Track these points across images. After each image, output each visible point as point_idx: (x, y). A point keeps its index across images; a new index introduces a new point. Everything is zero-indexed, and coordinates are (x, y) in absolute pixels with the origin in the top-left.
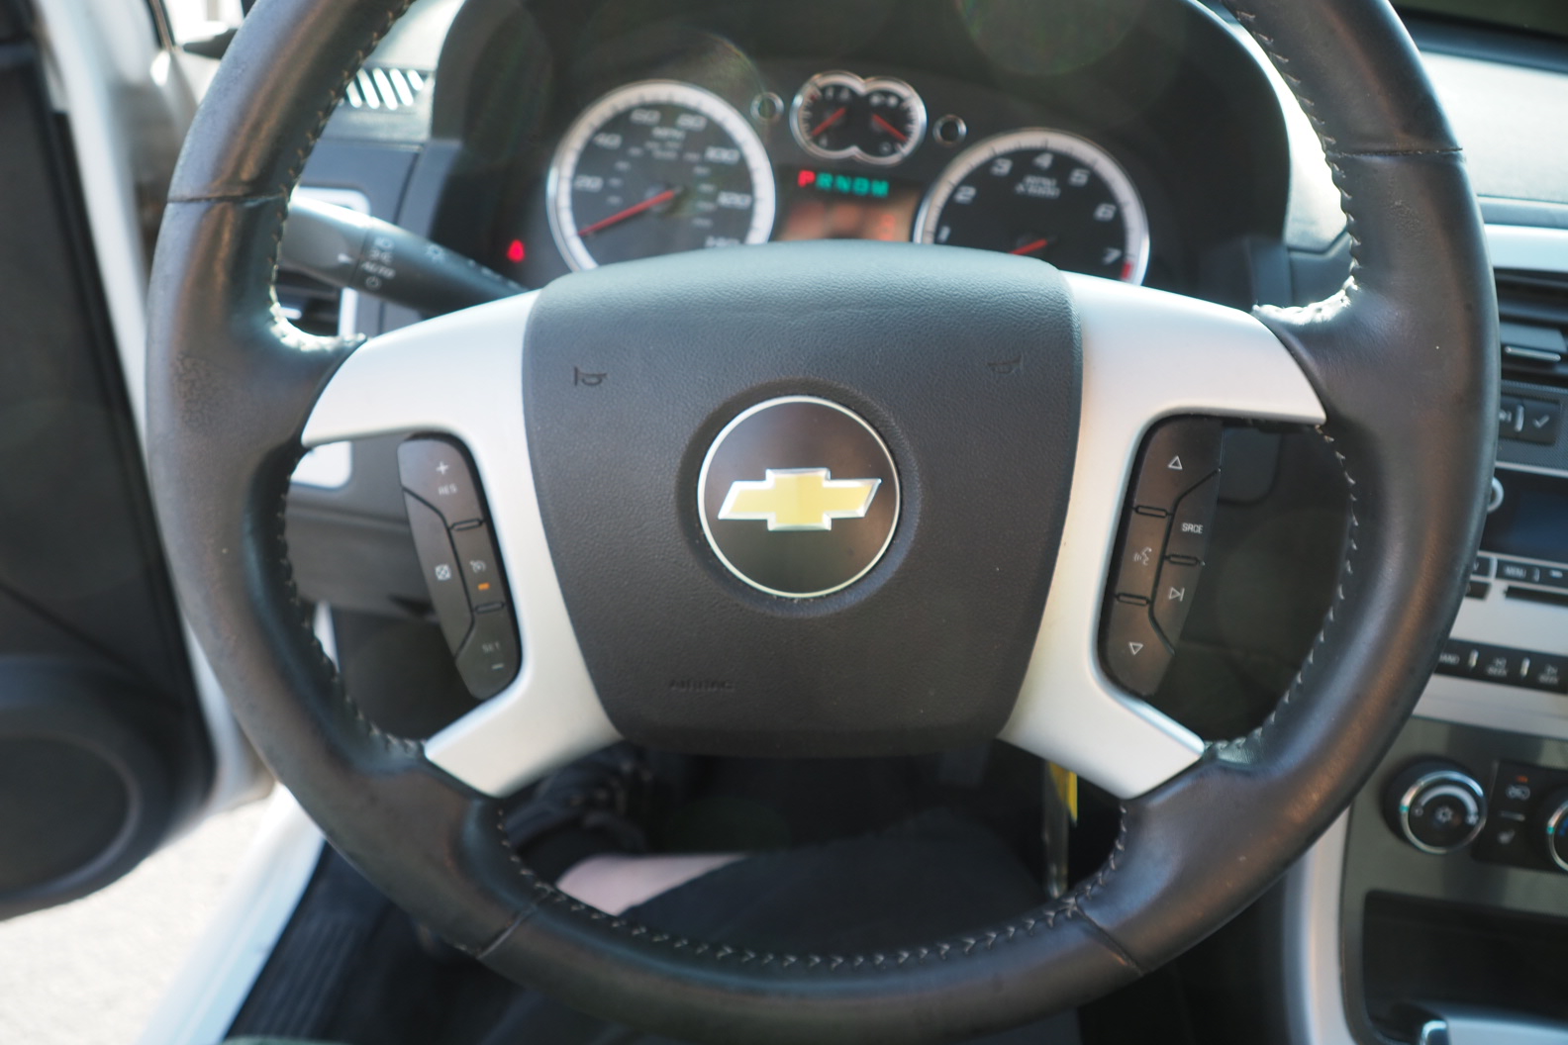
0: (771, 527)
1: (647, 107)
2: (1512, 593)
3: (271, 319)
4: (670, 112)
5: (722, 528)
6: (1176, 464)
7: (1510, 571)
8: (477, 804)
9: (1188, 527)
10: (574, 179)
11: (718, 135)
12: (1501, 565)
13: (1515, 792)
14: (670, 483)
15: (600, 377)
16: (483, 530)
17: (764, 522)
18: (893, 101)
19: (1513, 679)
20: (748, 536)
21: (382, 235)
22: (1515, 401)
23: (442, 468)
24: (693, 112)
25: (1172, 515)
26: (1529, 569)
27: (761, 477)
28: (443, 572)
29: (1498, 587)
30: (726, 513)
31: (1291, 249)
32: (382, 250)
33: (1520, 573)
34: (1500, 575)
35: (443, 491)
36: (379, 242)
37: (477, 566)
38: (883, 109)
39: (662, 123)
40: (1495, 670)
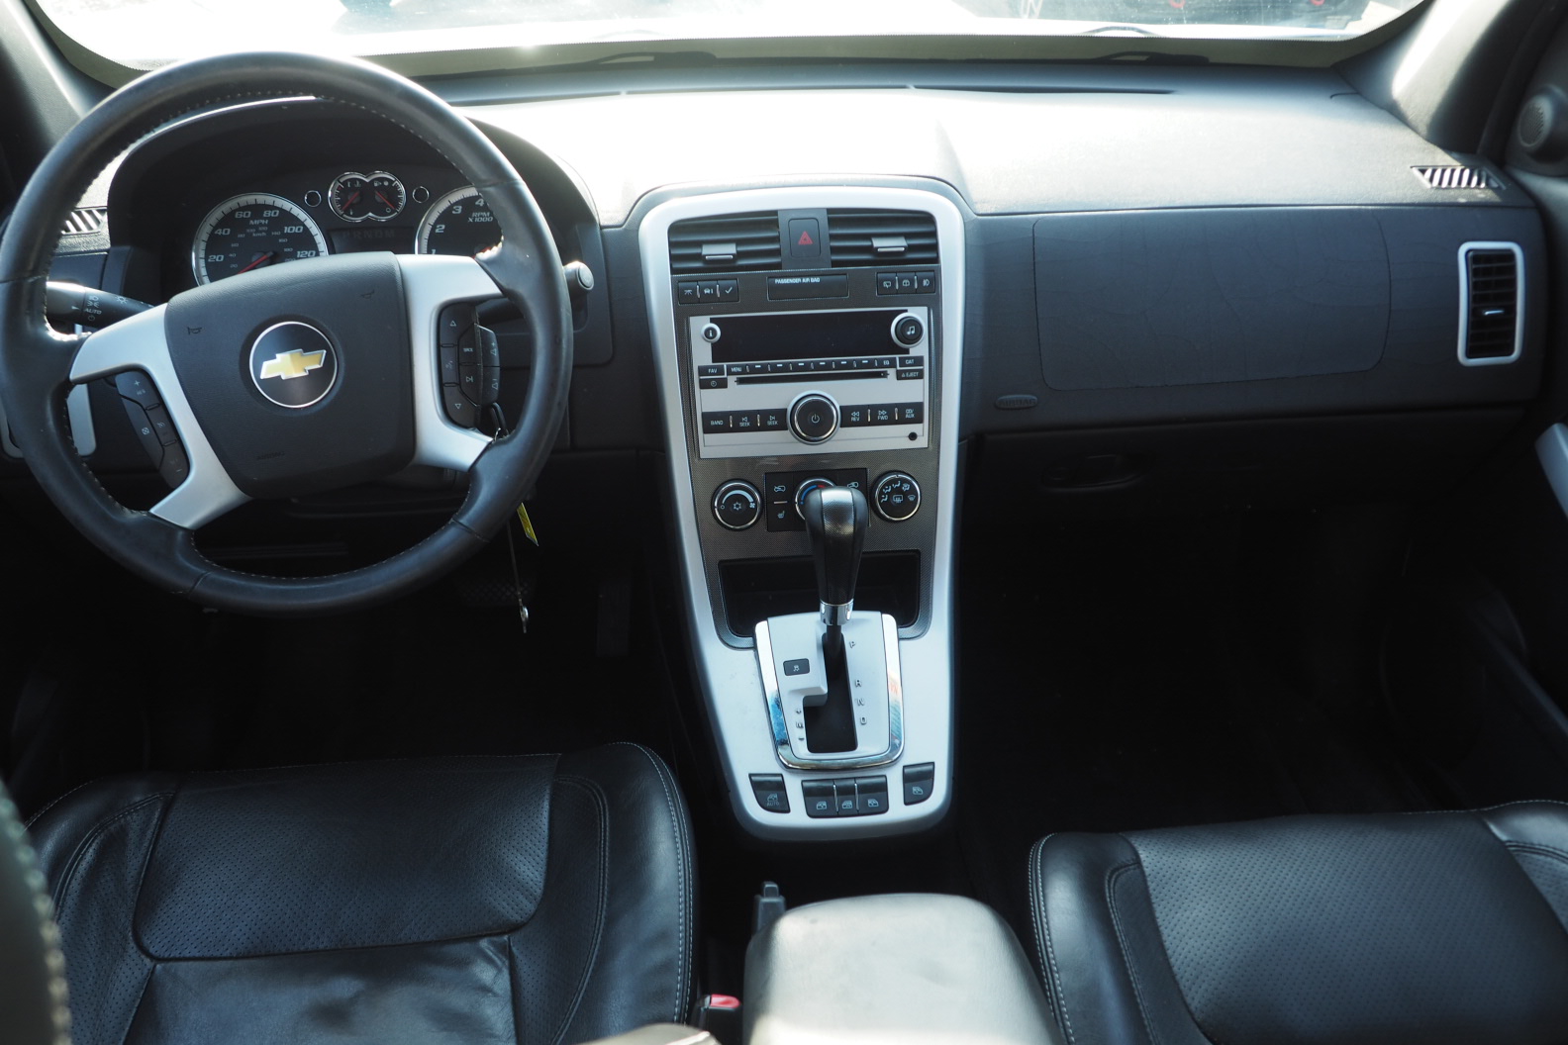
0: (283, 378)
1: (242, 209)
2: (741, 381)
3: (47, 329)
4: (258, 209)
5: (263, 382)
6: (453, 324)
7: (734, 370)
8: (181, 533)
9: (466, 350)
10: (206, 259)
11: (289, 218)
12: (729, 368)
13: (778, 489)
14: (237, 367)
15: (199, 329)
16: (161, 409)
17: (280, 377)
18: (386, 183)
19: (753, 428)
20: (275, 384)
21: (93, 295)
22: (714, 282)
23: (137, 383)
24: (273, 207)
25: (458, 345)
26: (744, 367)
27: (275, 358)
28: (146, 431)
29: (731, 380)
30: (263, 376)
31: (602, 228)
32: (93, 301)
33: (739, 370)
34: (730, 373)
35: (139, 393)
36: (91, 298)
37: (160, 425)
38: (381, 188)
39: (253, 218)
40: (743, 424)
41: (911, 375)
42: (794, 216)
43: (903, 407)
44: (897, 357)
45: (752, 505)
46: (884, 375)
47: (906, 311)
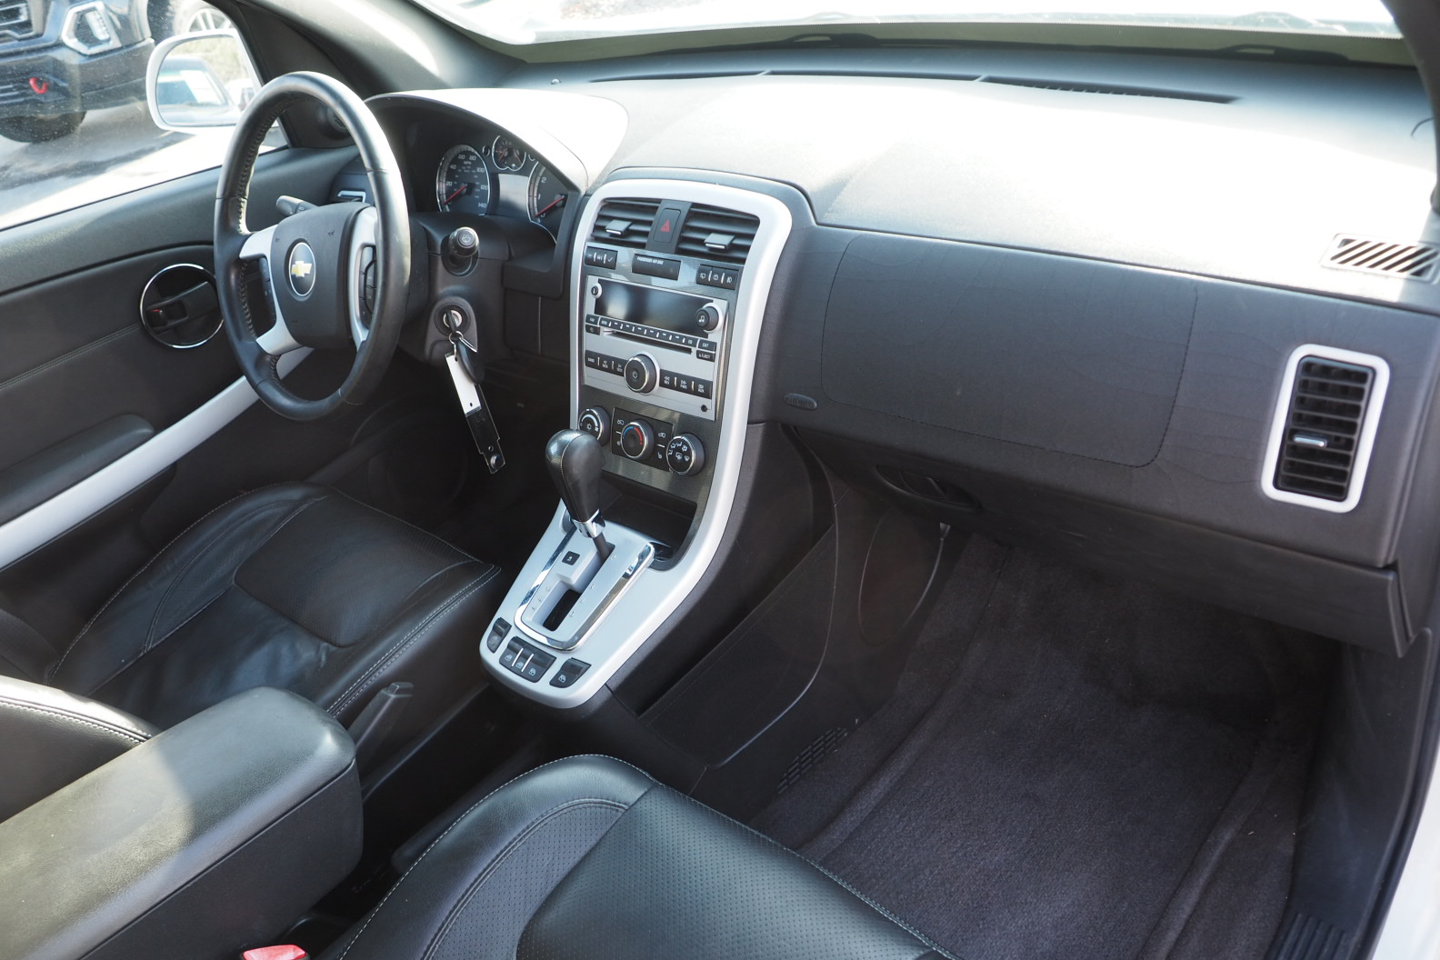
1: (461, 153)
7: (603, 322)
10: (446, 182)
12: (601, 320)
13: (619, 422)
14: (284, 265)
19: (608, 370)
22: (605, 251)
24: (473, 154)
26: (608, 322)
29: (603, 330)
34: (601, 324)
39: (465, 160)
40: (605, 366)
41: (706, 356)
42: (669, 206)
43: (698, 381)
44: (700, 338)
45: (597, 429)
46: (689, 351)
47: (712, 301)
